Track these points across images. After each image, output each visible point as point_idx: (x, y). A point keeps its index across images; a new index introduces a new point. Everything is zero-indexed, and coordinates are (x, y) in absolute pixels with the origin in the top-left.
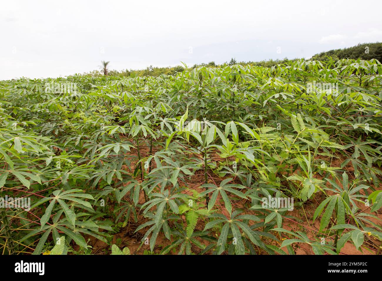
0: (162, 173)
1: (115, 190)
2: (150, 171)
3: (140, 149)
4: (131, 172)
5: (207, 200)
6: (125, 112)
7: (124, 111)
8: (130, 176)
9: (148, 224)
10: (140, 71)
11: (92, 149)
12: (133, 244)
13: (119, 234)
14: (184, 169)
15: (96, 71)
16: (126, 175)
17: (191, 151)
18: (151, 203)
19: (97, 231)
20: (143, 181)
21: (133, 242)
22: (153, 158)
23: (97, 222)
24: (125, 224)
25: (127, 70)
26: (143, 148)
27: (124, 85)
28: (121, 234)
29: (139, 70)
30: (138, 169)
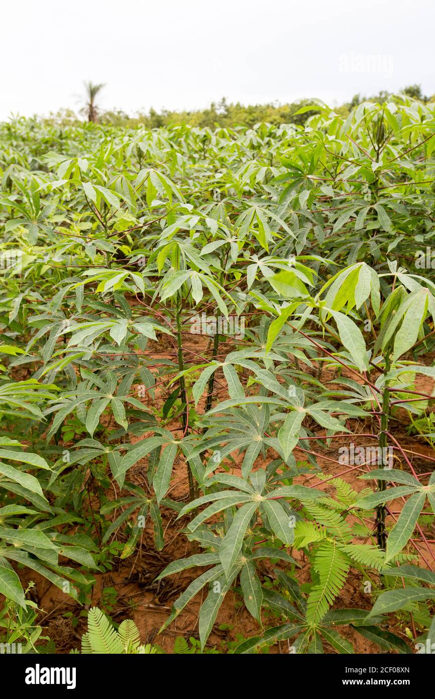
0: (247, 417)
1: (107, 450)
2: (209, 408)
3: (185, 340)
4: (153, 405)
5: (379, 516)
6: (146, 233)
7: (143, 230)
8: (153, 417)
9: (197, 560)
10: (188, 114)
11: (49, 332)
12: (149, 608)
13: (111, 574)
14: (317, 412)
15: (68, 111)
16: (139, 412)
17: (342, 361)
18: (211, 503)
19: (54, 561)
20: (188, 434)
21: (147, 602)
22: (220, 369)
23: (54, 535)
24: (127, 550)
25: (152, 109)
26: (190, 340)
27: (144, 151)
28: (116, 574)
29: (188, 111)
30: (175, 399)
